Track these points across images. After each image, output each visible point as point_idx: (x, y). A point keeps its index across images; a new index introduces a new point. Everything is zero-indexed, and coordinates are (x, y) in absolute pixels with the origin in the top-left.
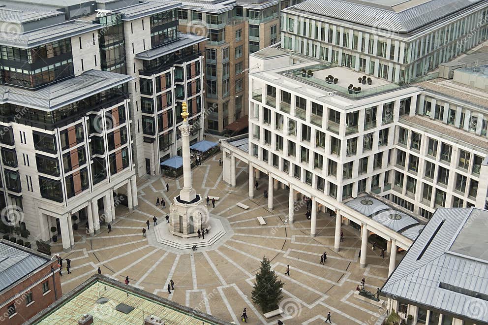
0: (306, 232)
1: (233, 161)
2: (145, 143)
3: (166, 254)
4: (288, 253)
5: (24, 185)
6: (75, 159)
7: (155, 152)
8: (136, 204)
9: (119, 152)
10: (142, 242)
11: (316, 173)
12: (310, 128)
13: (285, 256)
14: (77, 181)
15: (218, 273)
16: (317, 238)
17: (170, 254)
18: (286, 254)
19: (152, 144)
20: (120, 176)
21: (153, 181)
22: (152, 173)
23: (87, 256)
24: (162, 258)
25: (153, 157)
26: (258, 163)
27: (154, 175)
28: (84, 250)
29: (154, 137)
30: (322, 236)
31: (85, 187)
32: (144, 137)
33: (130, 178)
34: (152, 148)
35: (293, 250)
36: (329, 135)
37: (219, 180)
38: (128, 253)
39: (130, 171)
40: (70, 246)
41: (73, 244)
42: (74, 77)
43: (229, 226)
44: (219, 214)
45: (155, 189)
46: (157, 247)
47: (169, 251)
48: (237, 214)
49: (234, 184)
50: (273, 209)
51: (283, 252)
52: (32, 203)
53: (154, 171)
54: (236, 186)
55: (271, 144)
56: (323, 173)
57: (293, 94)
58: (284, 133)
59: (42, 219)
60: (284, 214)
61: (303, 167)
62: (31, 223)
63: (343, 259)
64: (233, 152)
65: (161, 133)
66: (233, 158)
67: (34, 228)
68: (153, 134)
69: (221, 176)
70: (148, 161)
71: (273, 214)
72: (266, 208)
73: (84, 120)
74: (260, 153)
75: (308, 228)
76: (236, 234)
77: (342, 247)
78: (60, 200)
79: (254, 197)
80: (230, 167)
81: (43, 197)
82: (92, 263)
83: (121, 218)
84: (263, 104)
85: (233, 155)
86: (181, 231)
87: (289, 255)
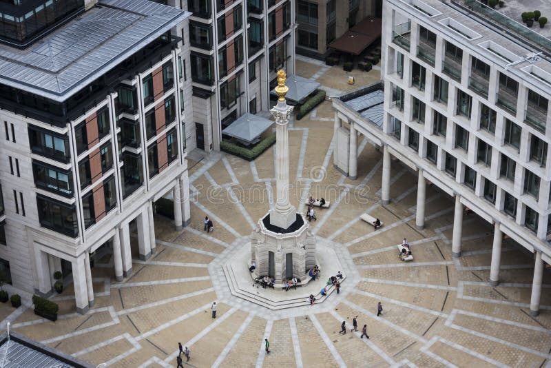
0: (482, 275)
1: (353, 137)
2: (195, 98)
3: (249, 319)
4: (451, 317)
5: (9, 204)
6: (96, 166)
7: (212, 112)
8: (187, 217)
9: (161, 140)
10: (206, 294)
11: (502, 185)
12: (494, 113)
13: (447, 323)
14: (99, 200)
15: (337, 357)
16: (499, 288)
17: (256, 318)
18: (449, 319)
19: (209, 99)
20: (164, 177)
21: (210, 164)
22: (207, 147)
23: (117, 321)
24: (243, 327)
25: (209, 122)
26: (399, 149)
27: (210, 150)
28: (111, 309)
29: (213, 88)
30: (509, 285)
31: (109, 206)
32: (194, 87)
33: (179, 178)
34: (208, 106)
35: (462, 312)
36: (527, 131)
37: (326, 163)
38: (185, 316)
39: (179, 166)
40: (87, 304)
41: (92, 299)
42: (84, 12)
43: (351, 262)
44: (331, 237)
45: (215, 180)
46: (232, 304)
47: (253, 313)
48: (362, 238)
49: (353, 173)
50: (425, 226)
51: (444, 315)
52: (23, 233)
53: (211, 145)
54: (357, 177)
55: (424, 122)
56: (516, 188)
57: (467, 52)
58: (449, 110)
59: (39, 260)
60: (443, 237)
61: (481, 171)
62: (20, 263)
63: (545, 330)
64: (354, 122)
65: (225, 79)
66: (352, 131)
67: (24, 270)
68: (210, 83)
69: (329, 153)
70: (200, 128)
71: (425, 237)
72: (411, 225)
73: (110, 101)
74: (404, 134)
75: (485, 268)
76: (364, 279)
77: (543, 307)
78: (73, 234)
79: (389, 202)
80: (346, 145)
81: (43, 225)
82: (127, 336)
83: (165, 243)
84: (411, 56)
85: (353, 128)
86: (272, 274)
87: (454, 322)
